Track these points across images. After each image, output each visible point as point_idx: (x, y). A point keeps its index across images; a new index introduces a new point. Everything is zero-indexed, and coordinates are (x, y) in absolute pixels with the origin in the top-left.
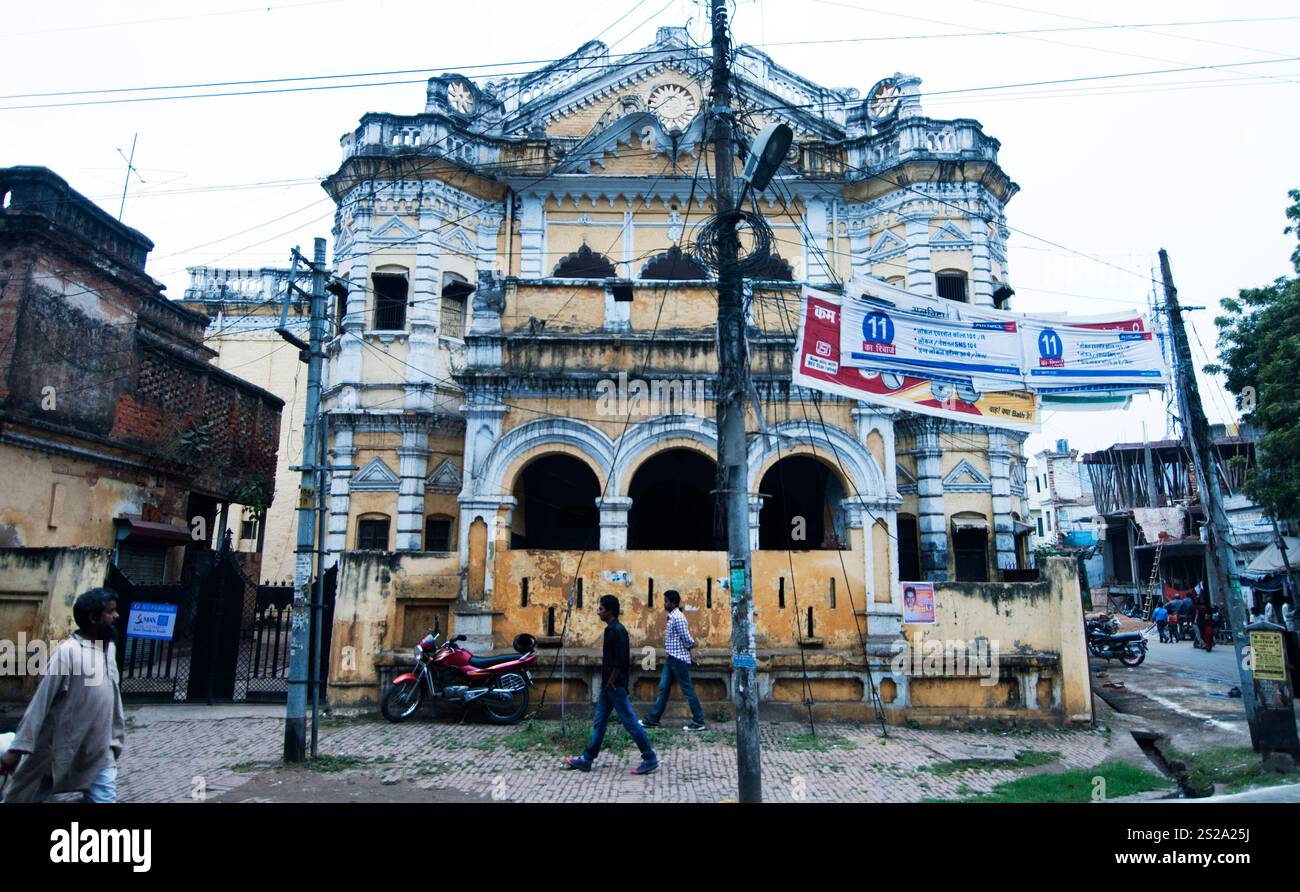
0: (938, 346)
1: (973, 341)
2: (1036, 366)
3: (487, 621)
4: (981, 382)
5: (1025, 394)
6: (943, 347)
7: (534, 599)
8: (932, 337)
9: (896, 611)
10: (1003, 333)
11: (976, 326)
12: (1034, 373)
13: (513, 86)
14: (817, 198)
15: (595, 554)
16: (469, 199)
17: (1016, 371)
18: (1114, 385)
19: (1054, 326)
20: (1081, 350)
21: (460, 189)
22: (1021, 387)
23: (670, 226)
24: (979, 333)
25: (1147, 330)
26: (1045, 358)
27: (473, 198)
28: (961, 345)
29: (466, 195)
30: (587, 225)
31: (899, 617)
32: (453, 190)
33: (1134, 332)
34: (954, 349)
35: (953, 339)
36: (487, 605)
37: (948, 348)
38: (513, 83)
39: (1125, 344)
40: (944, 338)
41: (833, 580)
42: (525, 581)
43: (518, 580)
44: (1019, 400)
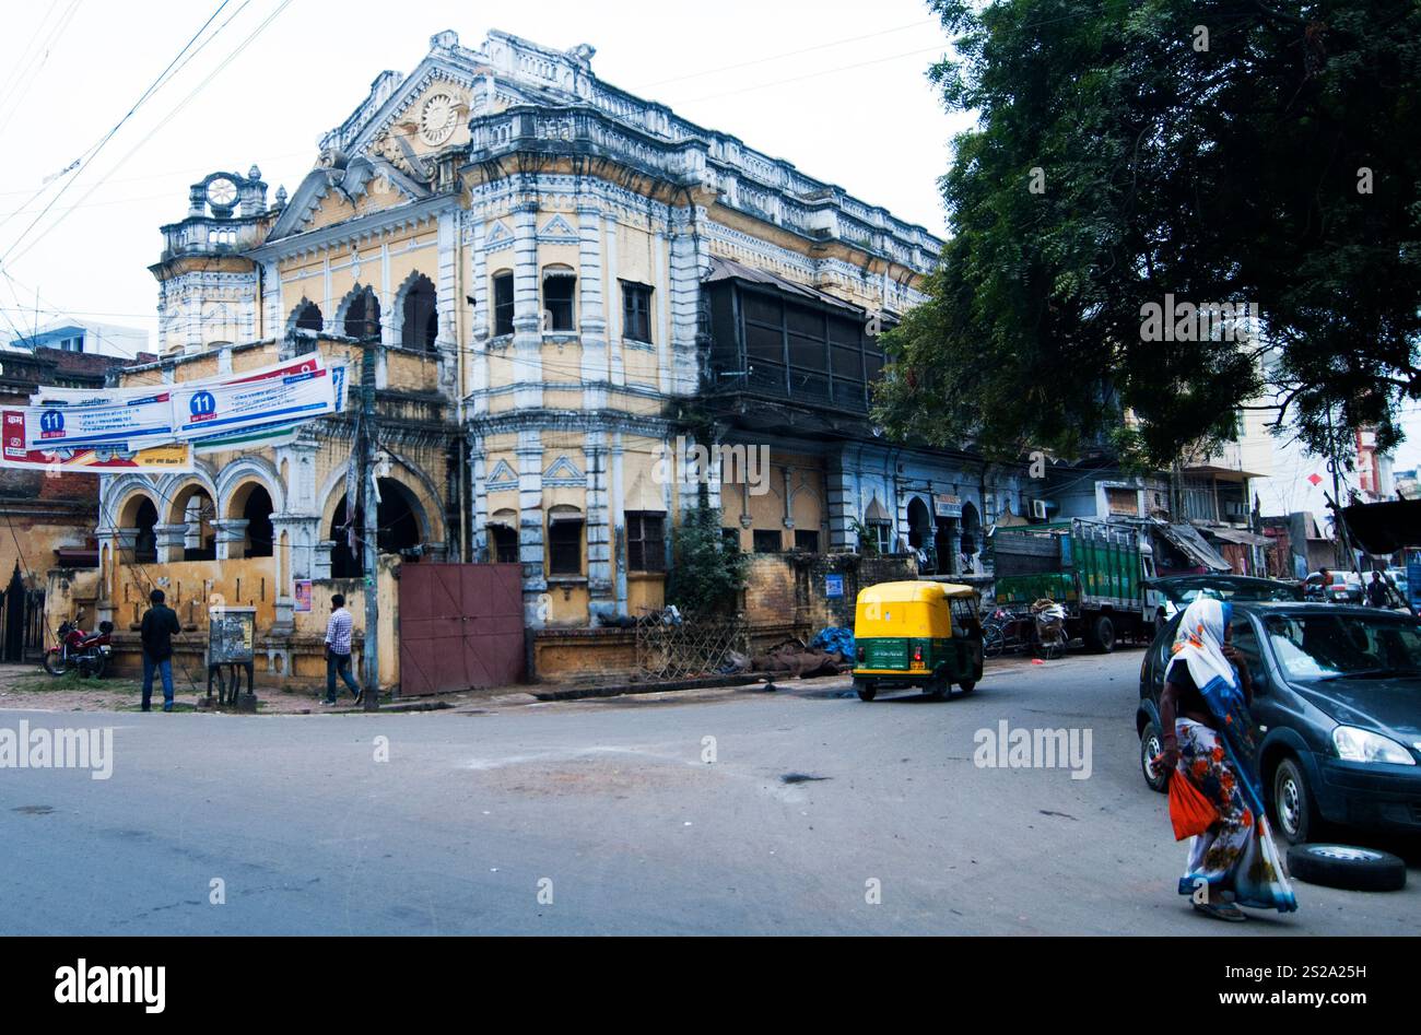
0: (99, 424)
1: (128, 415)
2: (188, 422)
3: (110, 612)
4: (134, 444)
5: (176, 446)
6: (102, 424)
7: (130, 600)
8: (94, 419)
9: (291, 603)
10: (156, 404)
11: (130, 404)
12: (184, 428)
13: (334, 137)
14: (443, 212)
15: (155, 566)
16: (229, 277)
17: (169, 430)
18: (273, 423)
19: (207, 388)
20: (236, 402)
21: (218, 272)
22: (173, 440)
23: (353, 265)
24: (133, 408)
25: (319, 368)
26: (196, 414)
27: (233, 275)
28: (117, 420)
29: (226, 275)
30: (304, 278)
31: (291, 607)
32: (212, 274)
33: (304, 373)
34: (112, 424)
35: (111, 417)
36: (109, 603)
37: (107, 424)
38: (333, 134)
39: (288, 387)
40: (103, 418)
41: (263, 580)
42: (127, 585)
43: (123, 584)
44: (171, 451)
